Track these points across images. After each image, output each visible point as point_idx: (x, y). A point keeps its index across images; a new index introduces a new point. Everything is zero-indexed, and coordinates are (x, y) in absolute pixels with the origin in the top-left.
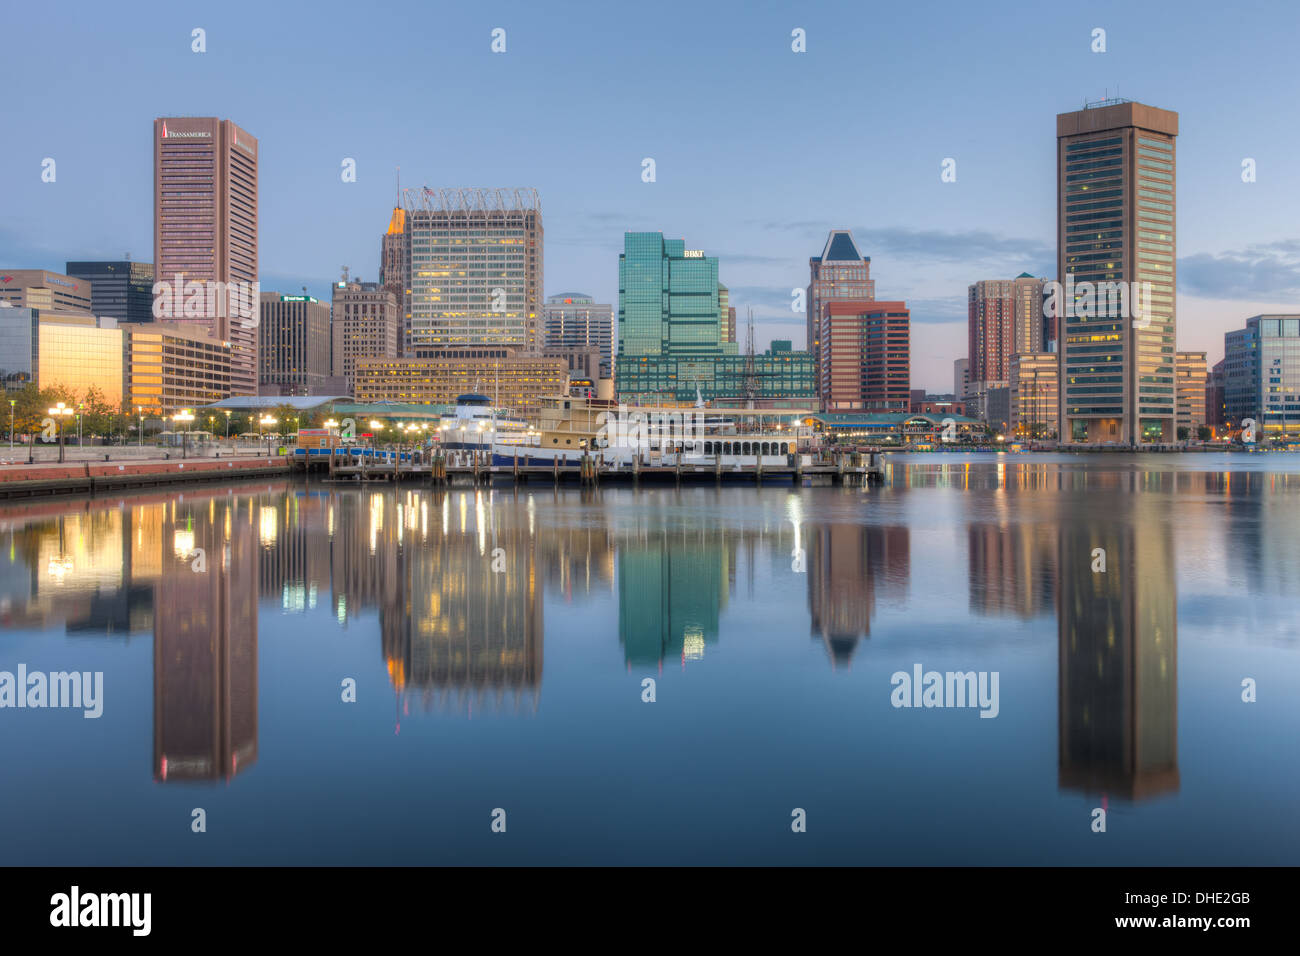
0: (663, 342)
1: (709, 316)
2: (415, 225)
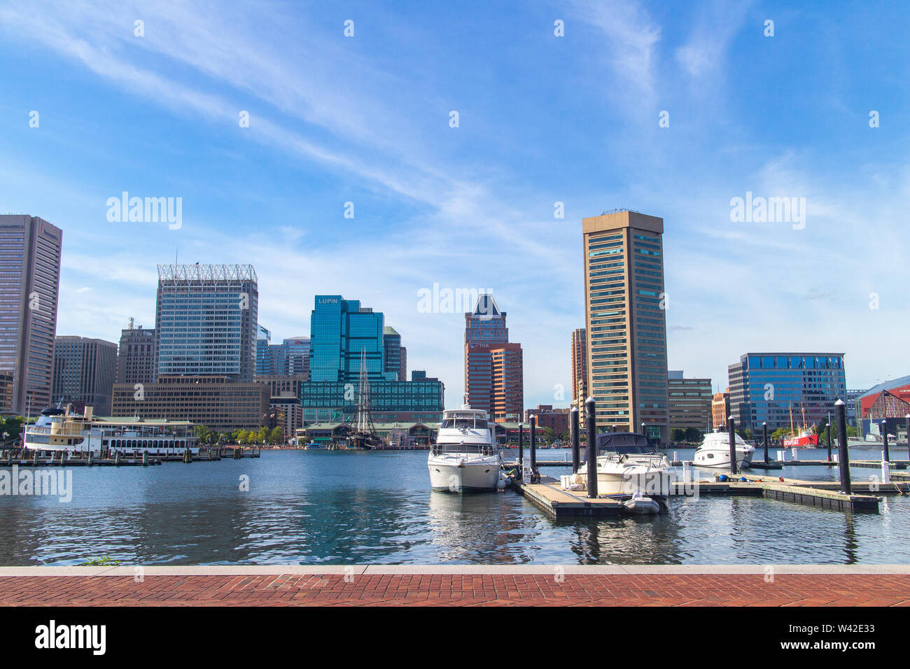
0: (340, 371)
1: (375, 353)
2: (165, 289)
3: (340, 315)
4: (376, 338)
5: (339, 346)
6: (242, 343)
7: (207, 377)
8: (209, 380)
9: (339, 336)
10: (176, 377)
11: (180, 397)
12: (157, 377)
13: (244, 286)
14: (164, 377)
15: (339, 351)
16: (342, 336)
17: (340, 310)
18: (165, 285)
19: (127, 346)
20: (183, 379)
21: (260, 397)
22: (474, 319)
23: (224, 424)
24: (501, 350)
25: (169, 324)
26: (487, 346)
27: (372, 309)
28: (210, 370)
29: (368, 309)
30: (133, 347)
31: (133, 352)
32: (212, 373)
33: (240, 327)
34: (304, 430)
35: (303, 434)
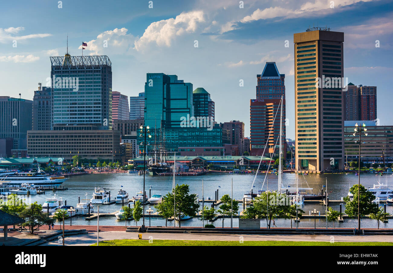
3: (162, 86)
4: (187, 99)
5: (162, 105)
6: (102, 104)
7: (82, 126)
8: (83, 128)
9: (162, 99)
10: (64, 126)
11: (66, 138)
12: (53, 125)
13: (103, 68)
14: (56, 126)
15: (162, 108)
16: (164, 99)
17: (162, 82)
18: (56, 69)
19: (38, 102)
20: (67, 128)
21: (113, 138)
22: (262, 80)
23: (92, 154)
24: (271, 104)
25: (59, 94)
26: (263, 101)
27: (183, 81)
28: (84, 121)
29: (181, 81)
30: (42, 102)
31: (42, 105)
32: (85, 123)
33: (100, 95)
34: (133, 161)
35: (132, 163)
